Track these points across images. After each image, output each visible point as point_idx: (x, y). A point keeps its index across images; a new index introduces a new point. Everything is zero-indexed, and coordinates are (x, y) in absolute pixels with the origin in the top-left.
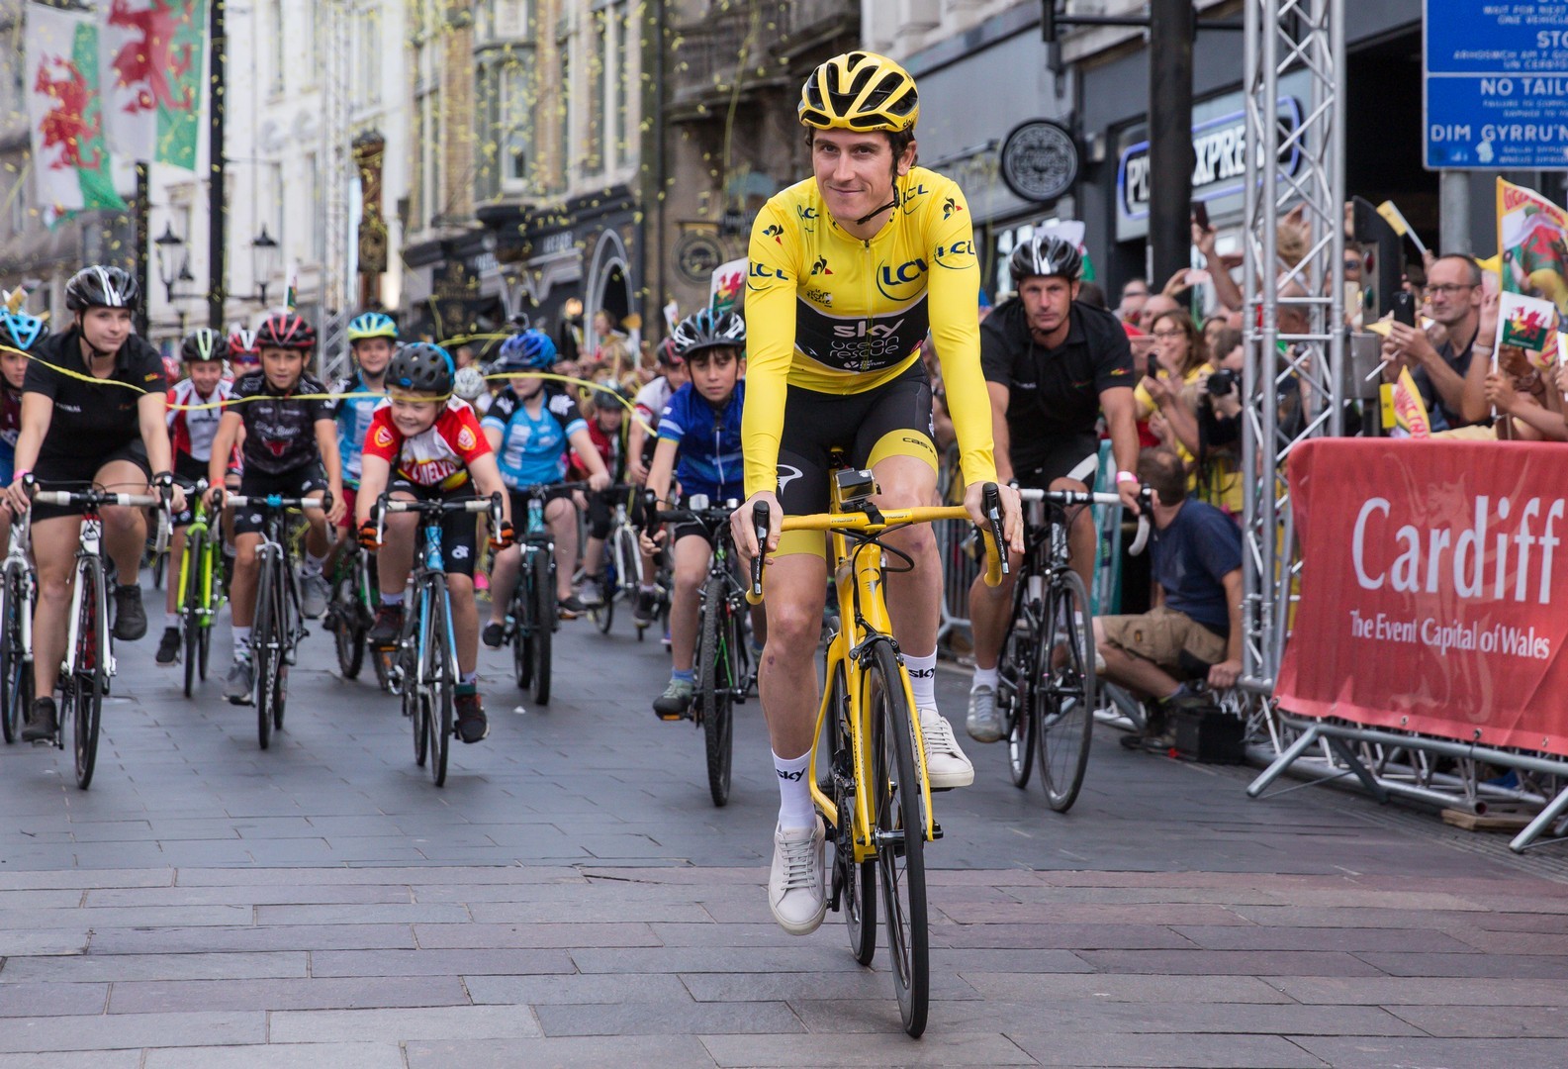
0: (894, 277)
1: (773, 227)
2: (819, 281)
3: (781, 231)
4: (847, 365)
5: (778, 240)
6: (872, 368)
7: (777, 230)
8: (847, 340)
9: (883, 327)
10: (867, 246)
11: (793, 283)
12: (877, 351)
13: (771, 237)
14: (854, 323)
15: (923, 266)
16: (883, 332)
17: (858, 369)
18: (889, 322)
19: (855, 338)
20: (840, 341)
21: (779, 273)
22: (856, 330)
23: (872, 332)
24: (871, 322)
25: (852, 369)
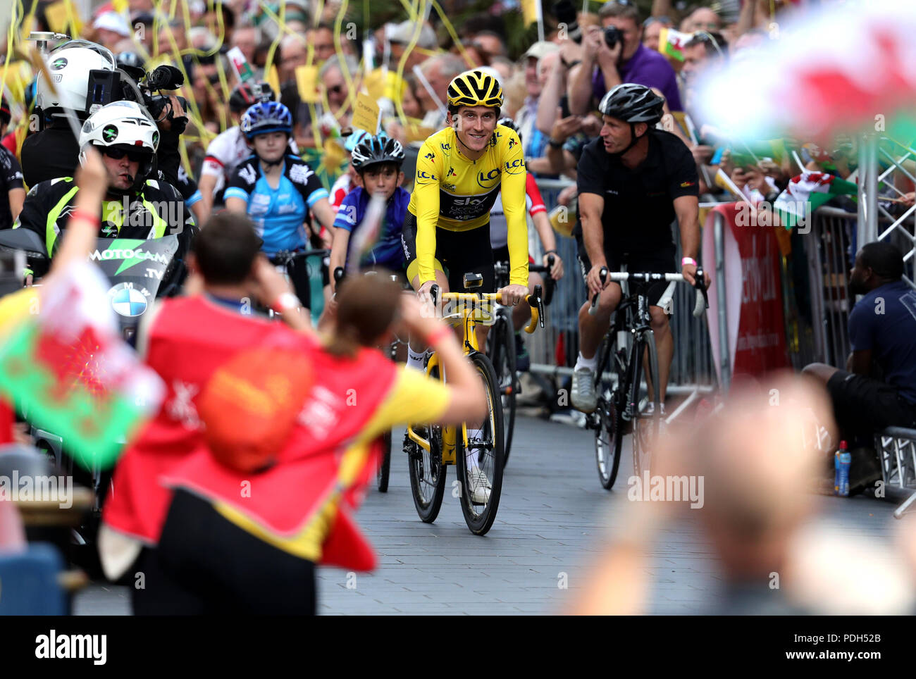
0: (485, 177)
1: (430, 155)
2: (450, 179)
3: (434, 156)
4: (457, 218)
5: (432, 160)
6: (469, 219)
7: (431, 156)
8: (459, 207)
9: (477, 200)
10: (475, 163)
11: (437, 182)
12: (471, 211)
13: (429, 160)
14: (465, 199)
15: (499, 171)
16: (476, 203)
17: (462, 219)
18: (480, 198)
19: (464, 206)
20: (455, 207)
21: (433, 177)
22: (464, 202)
23: (472, 203)
24: (472, 198)
25: (459, 219)
